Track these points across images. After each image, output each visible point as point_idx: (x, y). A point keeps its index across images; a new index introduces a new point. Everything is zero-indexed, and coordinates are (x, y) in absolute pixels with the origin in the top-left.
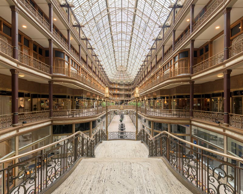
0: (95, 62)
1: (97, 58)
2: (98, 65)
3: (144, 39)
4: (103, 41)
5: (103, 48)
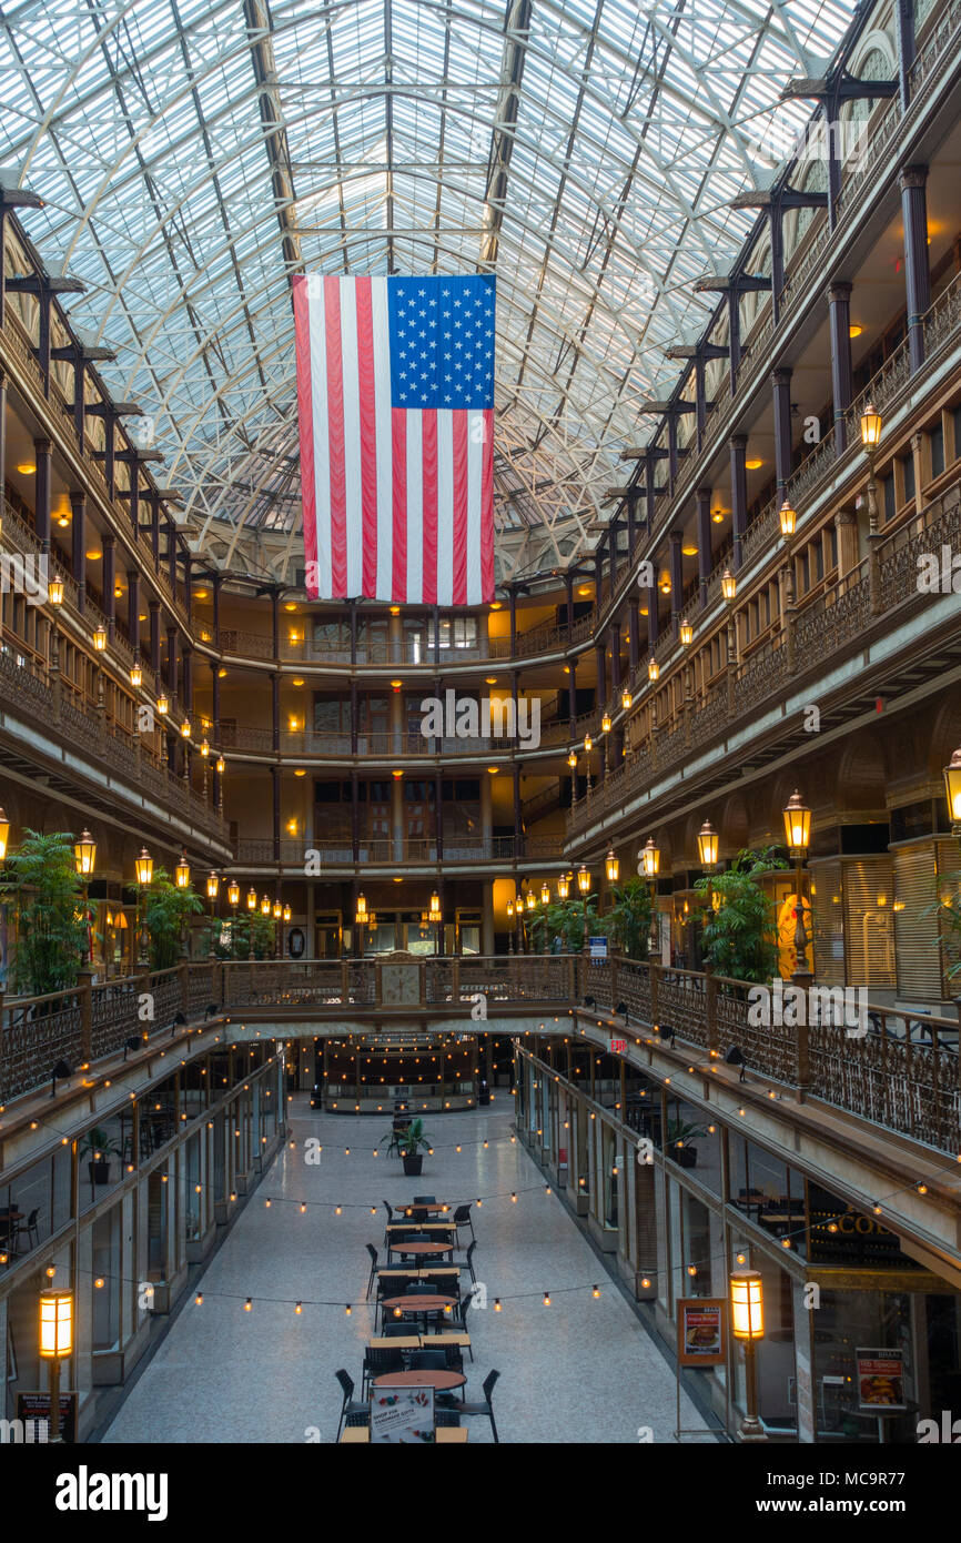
0: (97, 469)
1: (96, 377)
2: (106, 456)
3: (646, 164)
4: (169, 183)
5: (163, 257)
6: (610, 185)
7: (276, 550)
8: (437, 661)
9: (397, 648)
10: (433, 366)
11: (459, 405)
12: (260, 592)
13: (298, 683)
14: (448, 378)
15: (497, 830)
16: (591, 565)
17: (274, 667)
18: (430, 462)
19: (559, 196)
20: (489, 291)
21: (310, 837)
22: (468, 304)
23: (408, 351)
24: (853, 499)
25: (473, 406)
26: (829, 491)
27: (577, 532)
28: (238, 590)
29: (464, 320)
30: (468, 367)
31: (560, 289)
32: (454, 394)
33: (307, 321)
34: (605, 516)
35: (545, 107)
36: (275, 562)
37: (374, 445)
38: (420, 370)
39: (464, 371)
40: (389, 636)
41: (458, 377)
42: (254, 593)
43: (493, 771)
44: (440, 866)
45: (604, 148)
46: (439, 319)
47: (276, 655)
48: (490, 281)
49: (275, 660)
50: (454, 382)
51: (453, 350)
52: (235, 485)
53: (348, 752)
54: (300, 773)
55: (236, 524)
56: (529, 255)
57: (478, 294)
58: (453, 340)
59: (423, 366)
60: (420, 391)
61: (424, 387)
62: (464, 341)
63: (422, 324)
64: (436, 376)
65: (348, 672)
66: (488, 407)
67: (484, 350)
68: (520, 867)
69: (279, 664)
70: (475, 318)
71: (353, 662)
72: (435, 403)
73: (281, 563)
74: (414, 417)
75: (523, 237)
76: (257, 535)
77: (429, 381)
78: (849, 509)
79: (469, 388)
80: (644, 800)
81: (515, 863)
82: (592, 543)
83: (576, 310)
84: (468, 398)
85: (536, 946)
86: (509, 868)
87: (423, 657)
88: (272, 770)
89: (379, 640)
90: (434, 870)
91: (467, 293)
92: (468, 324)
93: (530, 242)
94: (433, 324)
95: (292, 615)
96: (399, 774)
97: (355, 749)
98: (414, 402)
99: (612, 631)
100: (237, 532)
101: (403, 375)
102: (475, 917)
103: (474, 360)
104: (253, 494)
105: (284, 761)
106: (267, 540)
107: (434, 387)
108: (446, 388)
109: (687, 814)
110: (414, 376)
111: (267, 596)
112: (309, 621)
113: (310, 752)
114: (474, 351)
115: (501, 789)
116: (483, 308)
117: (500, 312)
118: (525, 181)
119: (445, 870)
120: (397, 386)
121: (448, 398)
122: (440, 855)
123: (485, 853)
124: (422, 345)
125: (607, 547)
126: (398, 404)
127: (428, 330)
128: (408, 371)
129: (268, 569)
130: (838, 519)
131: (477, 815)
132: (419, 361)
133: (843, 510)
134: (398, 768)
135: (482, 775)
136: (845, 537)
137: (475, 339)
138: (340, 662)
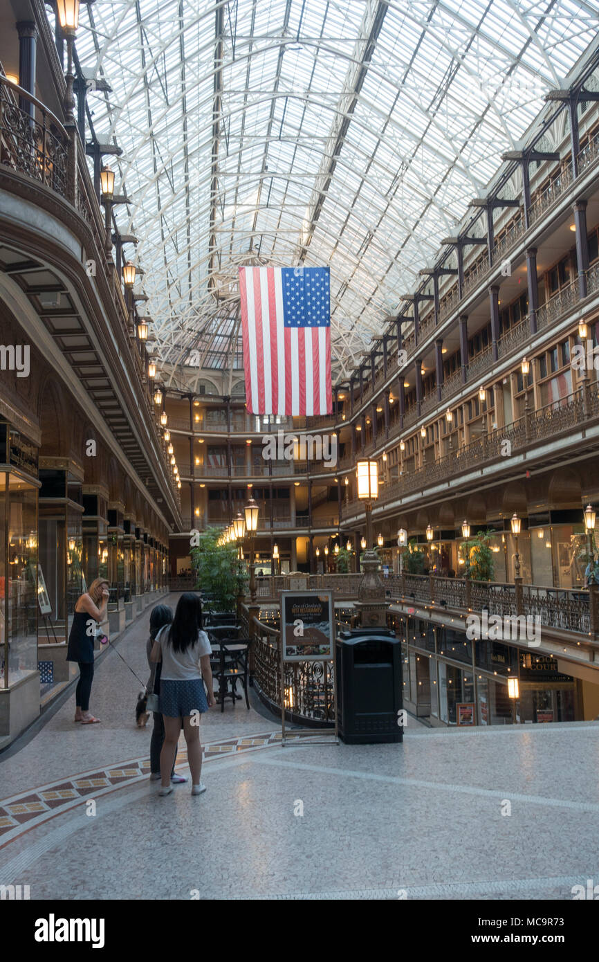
6: (372, 219)
7: (190, 376)
8: (270, 430)
9: (248, 424)
10: (302, 308)
11: (314, 325)
12: (183, 397)
13: (201, 441)
14: (309, 313)
15: (298, 513)
16: (347, 385)
17: (191, 434)
18: (302, 351)
19: (347, 221)
20: (327, 274)
21: (206, 518)
22: (318, 280)
23: (291, 301)
24: (502, 380)
25: (321, 325)
26: (490, 375)
27: (340, 368)
28: (173, 396)
29: (316, 287)
30: (319, 308)
31: (341, 259)
32: (312, 320)
33: (245, 288)
34: (357, 363)
35: (344, 184)
36: (191, 381)
37: (276, 345)
38: (296, 310)
39: (316, 310)
40: (244, 419)
41: (314, 313)
42: (180, 397)
43: (297, 484)
44: (272, 531)
45: (371, 203)
46: (305, 287)
47: (191, 428)
48: (328, 270)
49: (191, 430)
50: (312, 315)
51: (311, 301)
52: (176, 346)
53: (226, 475)
54: (202, 486)
55: (174, 364)
56: (327, 244)
57: (322, 275)
58: (311, 296)
59: (298, 308)
60: (297, 320)
61: (298, 318)
62: (316, 296)
63: (297, 289)
64: (304, 313)
65: (226, 436)
66: (328, 326)
67: (325, 300)
68: (312, 531)
69: (193, 432)
70: (321, 286)
71: (229, 431)
72: (304, 324)
73: (194, 382)
74: (294, 331)
75: (325, 236)
76: (181, 369)
77: (301, 315)
78: (500, 383)
79: (319, 317)
80: (398, 503)
81: (310, 529)
82: (349, 375)
83: (349, 269)
84: (319, 322)
85: (339, 570)
86: (306, 532)
87: (261, 429)
88: (190, 485)
89: (239, 419)
90: (269, 533)
91: (317, 275)
92: (318, 289)
93: (329, 239)
94: (302, 289)
95: (197, 407)
96: (250, 486)
97: (230, 474)
98: (294, 325)
99: (361, 418)
100: (174, 368)
101: (289, 313)
102: (288, 555)
103: (321, 305)
104: (182, 350)
105: (196, 480)
106: (186, 371)
107: (303, 317)
108: (308, 318)
109: (417, 510)
110: (294, 313)
111: (187, 399)
112: (204, 410)
113: (206, 475)
114: (321, 301)
115: (300, 493)
116: (325, 282)
117: (332, 282)
118: (329, 212)
119: (274, 533)
120: (286, 317)
121: (309, 322)
122: (272, 526)
123: (293, 523)
124: (298, 299)
125: (357, 377)
126: (287, 325)
127: (300, 292)
128: (291, 310)
129: (187, 385)
130: (494, 386)
131: (288, 505)
132: (296, 306)
133: (497, 383)
134: (250, 483)
135: (290, 486)
136: (498, 395)
137: (321, 295)
138: (222, 431)
